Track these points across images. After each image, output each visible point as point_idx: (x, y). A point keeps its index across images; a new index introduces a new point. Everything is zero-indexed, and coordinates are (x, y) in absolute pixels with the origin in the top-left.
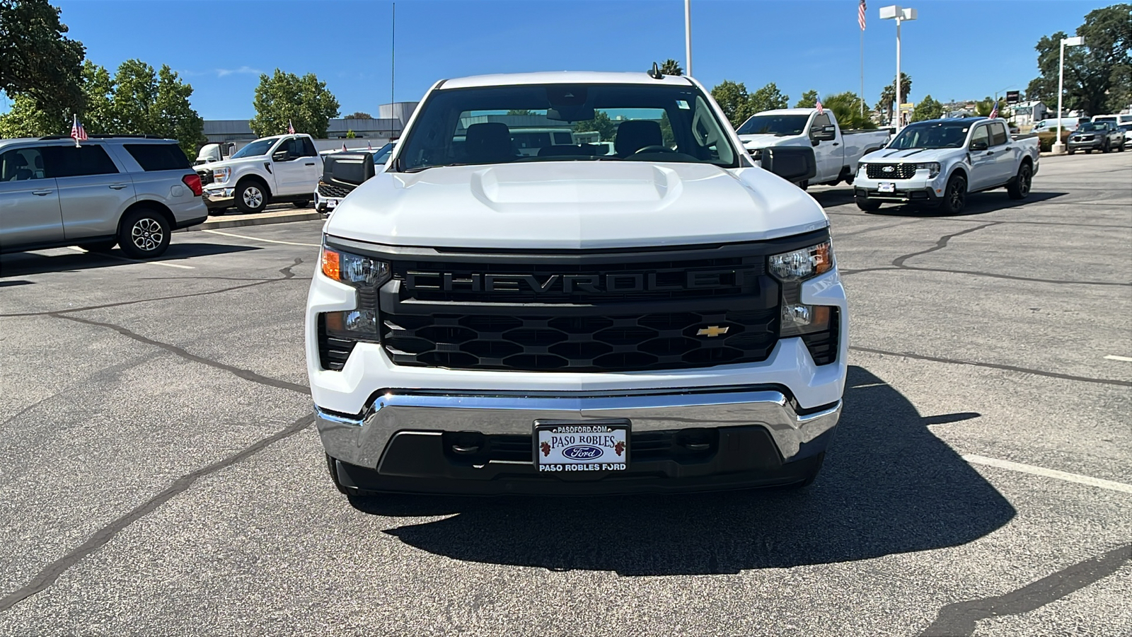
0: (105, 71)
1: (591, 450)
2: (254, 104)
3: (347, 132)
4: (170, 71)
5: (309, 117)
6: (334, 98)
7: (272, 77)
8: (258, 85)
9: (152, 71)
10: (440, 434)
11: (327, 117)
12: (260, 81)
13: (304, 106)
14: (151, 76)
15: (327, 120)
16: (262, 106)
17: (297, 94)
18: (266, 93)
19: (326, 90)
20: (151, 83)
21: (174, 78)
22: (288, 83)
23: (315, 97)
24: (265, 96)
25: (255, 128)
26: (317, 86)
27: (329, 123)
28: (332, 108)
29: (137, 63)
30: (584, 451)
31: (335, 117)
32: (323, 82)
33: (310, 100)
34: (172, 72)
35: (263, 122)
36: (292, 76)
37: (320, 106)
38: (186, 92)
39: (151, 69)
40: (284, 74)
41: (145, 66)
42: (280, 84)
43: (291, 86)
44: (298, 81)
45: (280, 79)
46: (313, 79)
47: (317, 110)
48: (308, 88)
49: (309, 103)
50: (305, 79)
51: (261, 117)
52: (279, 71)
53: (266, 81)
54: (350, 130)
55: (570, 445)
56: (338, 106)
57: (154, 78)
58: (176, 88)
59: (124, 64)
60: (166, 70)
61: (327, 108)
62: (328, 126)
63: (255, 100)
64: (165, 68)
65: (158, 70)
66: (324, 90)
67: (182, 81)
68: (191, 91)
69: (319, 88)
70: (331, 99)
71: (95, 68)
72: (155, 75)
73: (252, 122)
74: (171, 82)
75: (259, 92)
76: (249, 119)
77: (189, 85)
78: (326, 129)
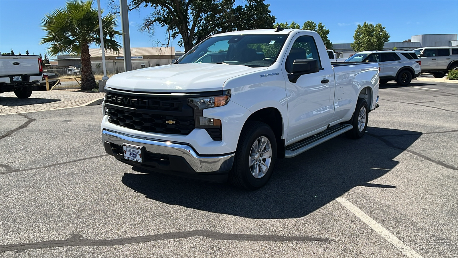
0: (299, 25)
1: (135, 155)
2: (354, 37)
3: (394, 48)
4: (322, 24)
5: (375, 42)
6: (388, 34)
7: (362, 26)
8: (356, 29)
9: (315, 25)
10: (110, 143)
11: (384, 42)
12: (358, 27)
13: (374, 37)
14: (315, 27)
15: (384, 43)
16: (357, 38)
17: (372, 32)
18: (359, 32)
19: (385, 30)
20: (314, 29)
21: (323, 27)
22: (369, 28)
23: (379, 33)
24: (359, 33)
25: (353, 46)
26: (381, 29)
27: (384, 44)
28: (386, 38)
29: (311, 22)
30: (133, 155)
31: (387, 42)
32: (384, 27)
33: (377, 35)
34: (322, 25)
35: (356, 44)
36: (371, 25)
37: (381, 37)
38: (327, 32)
39: (315, 24)
40: (368, 24)
41: (313, 23)
42: (365, 28)
43: (370, 29)
44: (373, 27)
45: (366, 26)
46: (380, 26)
47: (379, 39)
48: (377, 30)
49: (376, 36)
50: (376, 26)
51: (356, 42)
52: (366, 23)
53: (360, 27)
54: (395, 47)
55: (130, 152)
56: (389, 37)
57: (316, 27)
58: (323, 31)
59: (306, 23)
60: (321, 24)
61: (384, 38)
62: (384, 45)
63: (354, 35)
64: (320, 23)
65: (317, 24)
66: (384, 30)
67: (325, 29)
68: (329, 32)
69: (382, 29)
70: (387, 34)
71: (295, 24)
72: (316, 26)
73: (352, 44)
74: (322, 29)
75: (356, 32)
76: (351, 43)
77: (328, 30)
78: (383, 47)
